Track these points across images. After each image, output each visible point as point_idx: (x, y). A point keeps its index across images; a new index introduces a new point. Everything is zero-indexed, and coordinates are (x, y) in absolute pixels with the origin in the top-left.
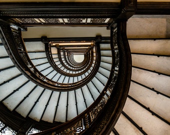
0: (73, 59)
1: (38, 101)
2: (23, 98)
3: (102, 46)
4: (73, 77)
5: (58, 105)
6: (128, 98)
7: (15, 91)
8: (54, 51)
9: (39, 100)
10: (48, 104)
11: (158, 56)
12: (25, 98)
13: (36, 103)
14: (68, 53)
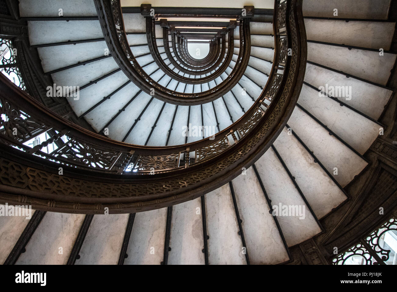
0: (186, 50)
1: (139, 119)
2: (116, 111)
3: (255, 26)
4: (194, 84)
5: (171, 129)
6: (296, 108)
7: (105, 99)
8: (159, 32)
9: (141, 118)
10: (155, 125)
11: (350, 47)
12: (120, 111)
13: (136, 121)
14: (179, 38)
